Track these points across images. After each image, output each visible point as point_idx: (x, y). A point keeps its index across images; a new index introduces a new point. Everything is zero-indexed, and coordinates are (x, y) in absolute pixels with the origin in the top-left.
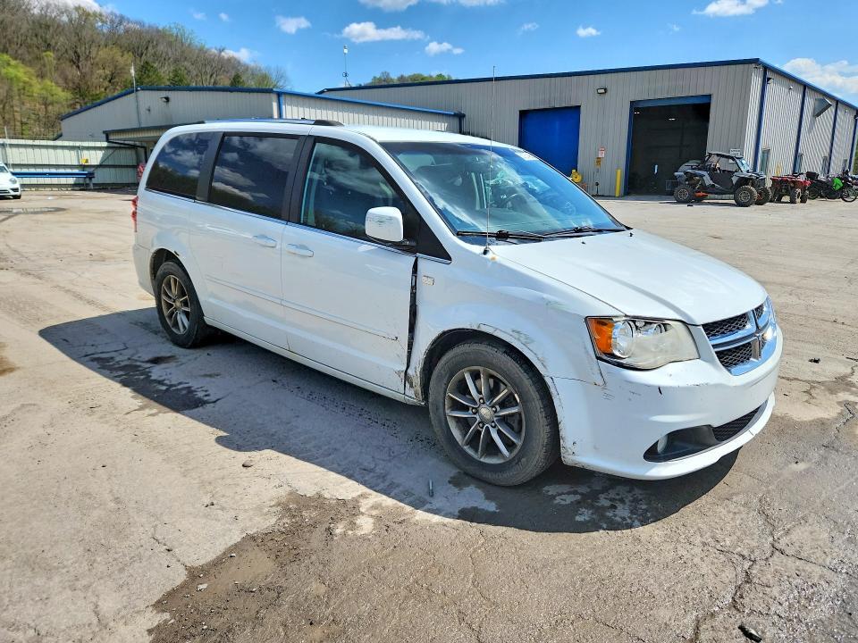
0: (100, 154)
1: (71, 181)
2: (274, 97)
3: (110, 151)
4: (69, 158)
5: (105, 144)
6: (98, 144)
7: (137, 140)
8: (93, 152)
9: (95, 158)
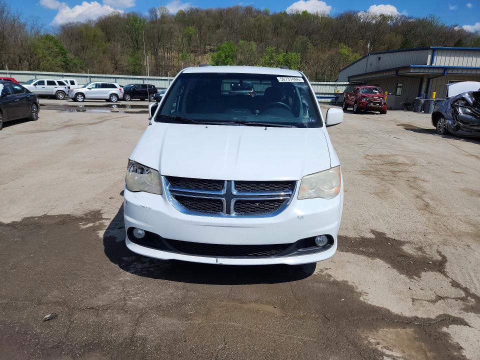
0: (345, 88)
1: (330, 100)
2: (430, 52)
3: (349, 86)
4: (331, 90)
5: (348, 83)
6: (345, 83)
7: (361, 80)
8: (342, 87)
9: (341, 90)
